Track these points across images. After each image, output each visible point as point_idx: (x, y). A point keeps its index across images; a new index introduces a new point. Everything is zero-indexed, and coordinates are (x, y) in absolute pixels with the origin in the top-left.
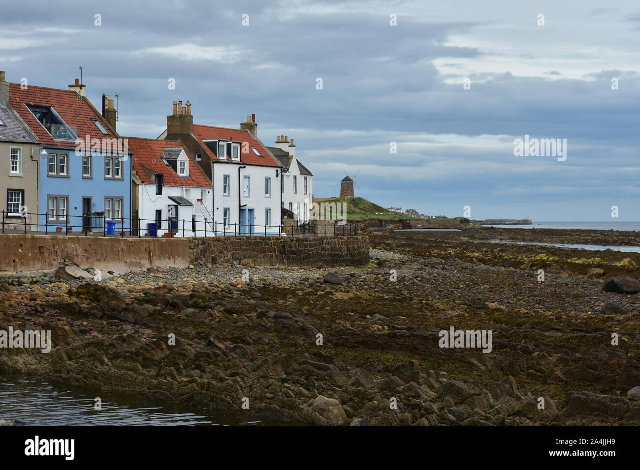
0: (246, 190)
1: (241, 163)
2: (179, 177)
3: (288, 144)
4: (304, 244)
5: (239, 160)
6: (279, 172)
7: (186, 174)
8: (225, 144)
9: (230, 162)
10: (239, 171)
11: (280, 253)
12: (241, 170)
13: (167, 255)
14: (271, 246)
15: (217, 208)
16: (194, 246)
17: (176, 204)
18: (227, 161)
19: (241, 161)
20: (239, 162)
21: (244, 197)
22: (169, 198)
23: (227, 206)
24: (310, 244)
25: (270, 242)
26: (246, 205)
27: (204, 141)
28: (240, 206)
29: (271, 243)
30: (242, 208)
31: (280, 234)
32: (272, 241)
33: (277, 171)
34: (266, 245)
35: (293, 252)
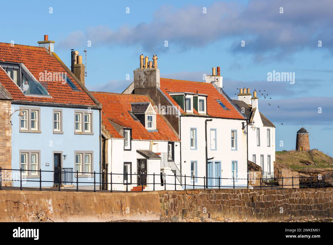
0: (213, 142)
1: (208, 116)
2: (146, 131)
3: (250, 97)
4: (273, 196)
5: (206, 113)
6: (245, 124)
7: (154, 128)
8: (191, 97)
9: (196, 115)
10: (206, 124)
11: (249, 205)
12: (208, 122)
13: (139, 209)
14: (240, 199)
15: (185, 162)
16: (165, 200)
17: (144, 158)
18: (193, 114)
19: (207, 114)
20: (206, 115)
21: (211, 150)
22: (138, 151)
23: (194, 160)
24: (278, 196)
25: (238, 195)
26: (213, 158)
27: (170, 94)
28: (207, 159)
29: (240, 196)
30: (209, 161)
31: (248, 187)
32: (241, 194)
33: (243, 123)
34: (235, 198)
35: (262, 205)
